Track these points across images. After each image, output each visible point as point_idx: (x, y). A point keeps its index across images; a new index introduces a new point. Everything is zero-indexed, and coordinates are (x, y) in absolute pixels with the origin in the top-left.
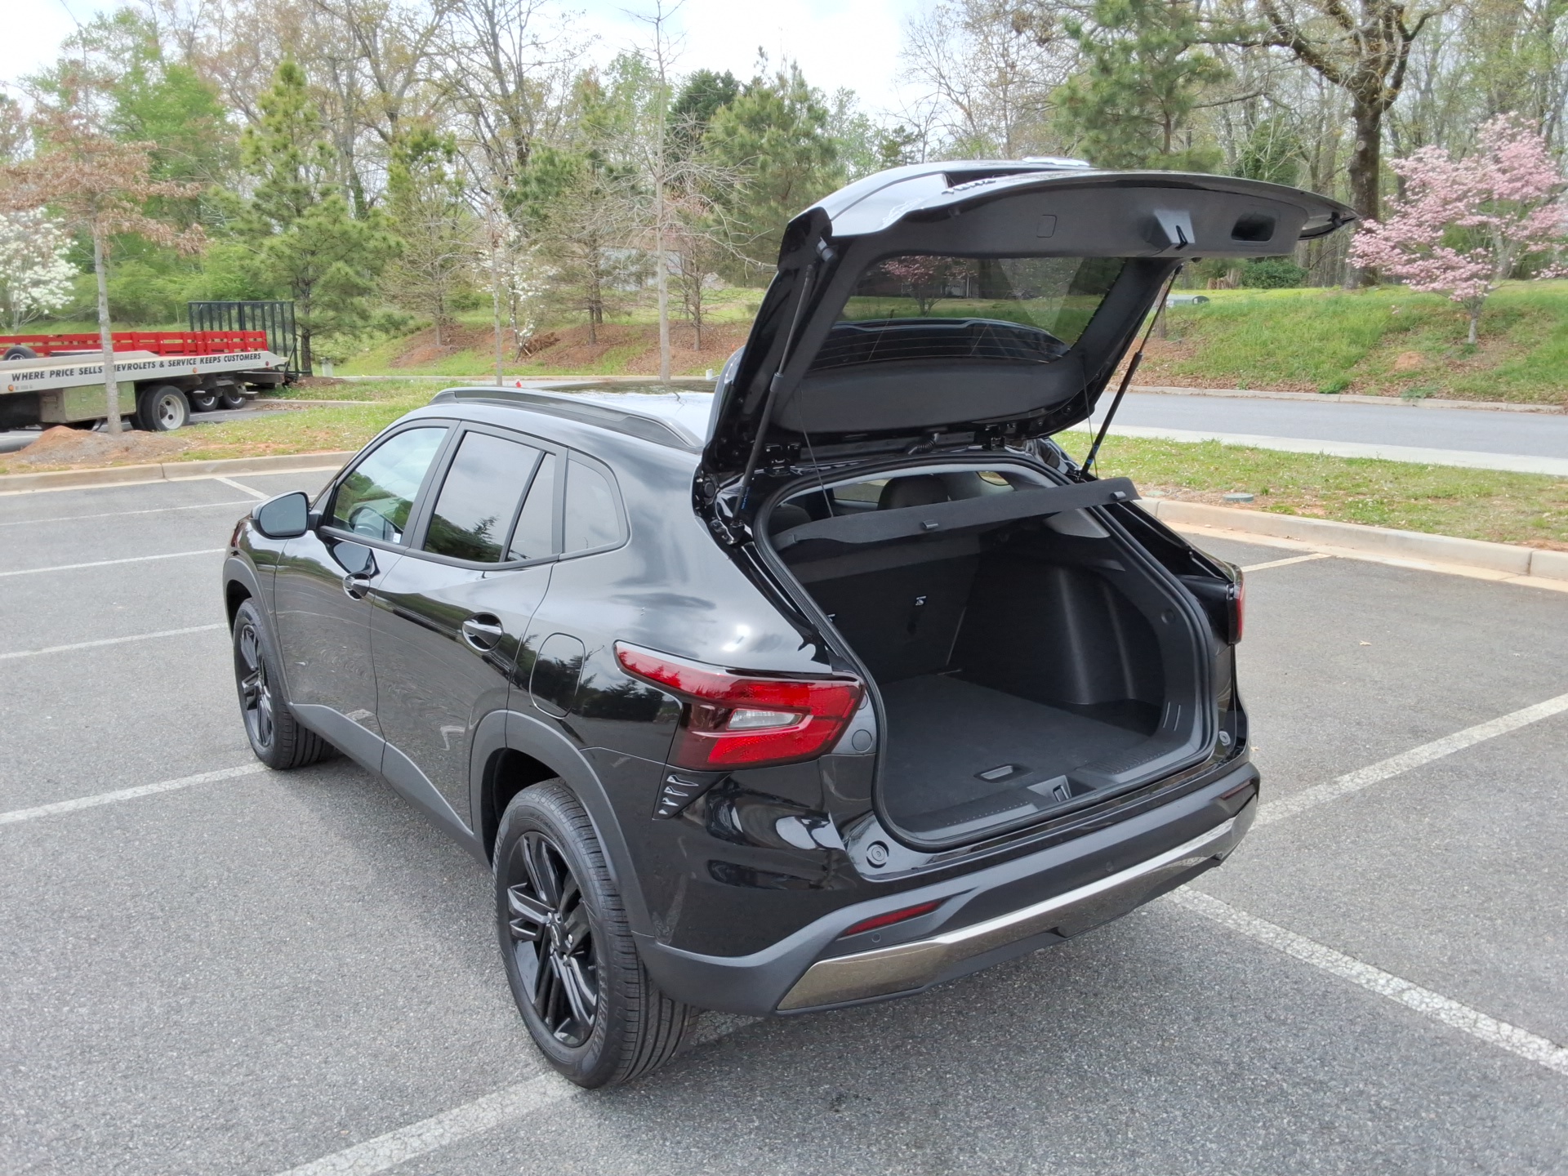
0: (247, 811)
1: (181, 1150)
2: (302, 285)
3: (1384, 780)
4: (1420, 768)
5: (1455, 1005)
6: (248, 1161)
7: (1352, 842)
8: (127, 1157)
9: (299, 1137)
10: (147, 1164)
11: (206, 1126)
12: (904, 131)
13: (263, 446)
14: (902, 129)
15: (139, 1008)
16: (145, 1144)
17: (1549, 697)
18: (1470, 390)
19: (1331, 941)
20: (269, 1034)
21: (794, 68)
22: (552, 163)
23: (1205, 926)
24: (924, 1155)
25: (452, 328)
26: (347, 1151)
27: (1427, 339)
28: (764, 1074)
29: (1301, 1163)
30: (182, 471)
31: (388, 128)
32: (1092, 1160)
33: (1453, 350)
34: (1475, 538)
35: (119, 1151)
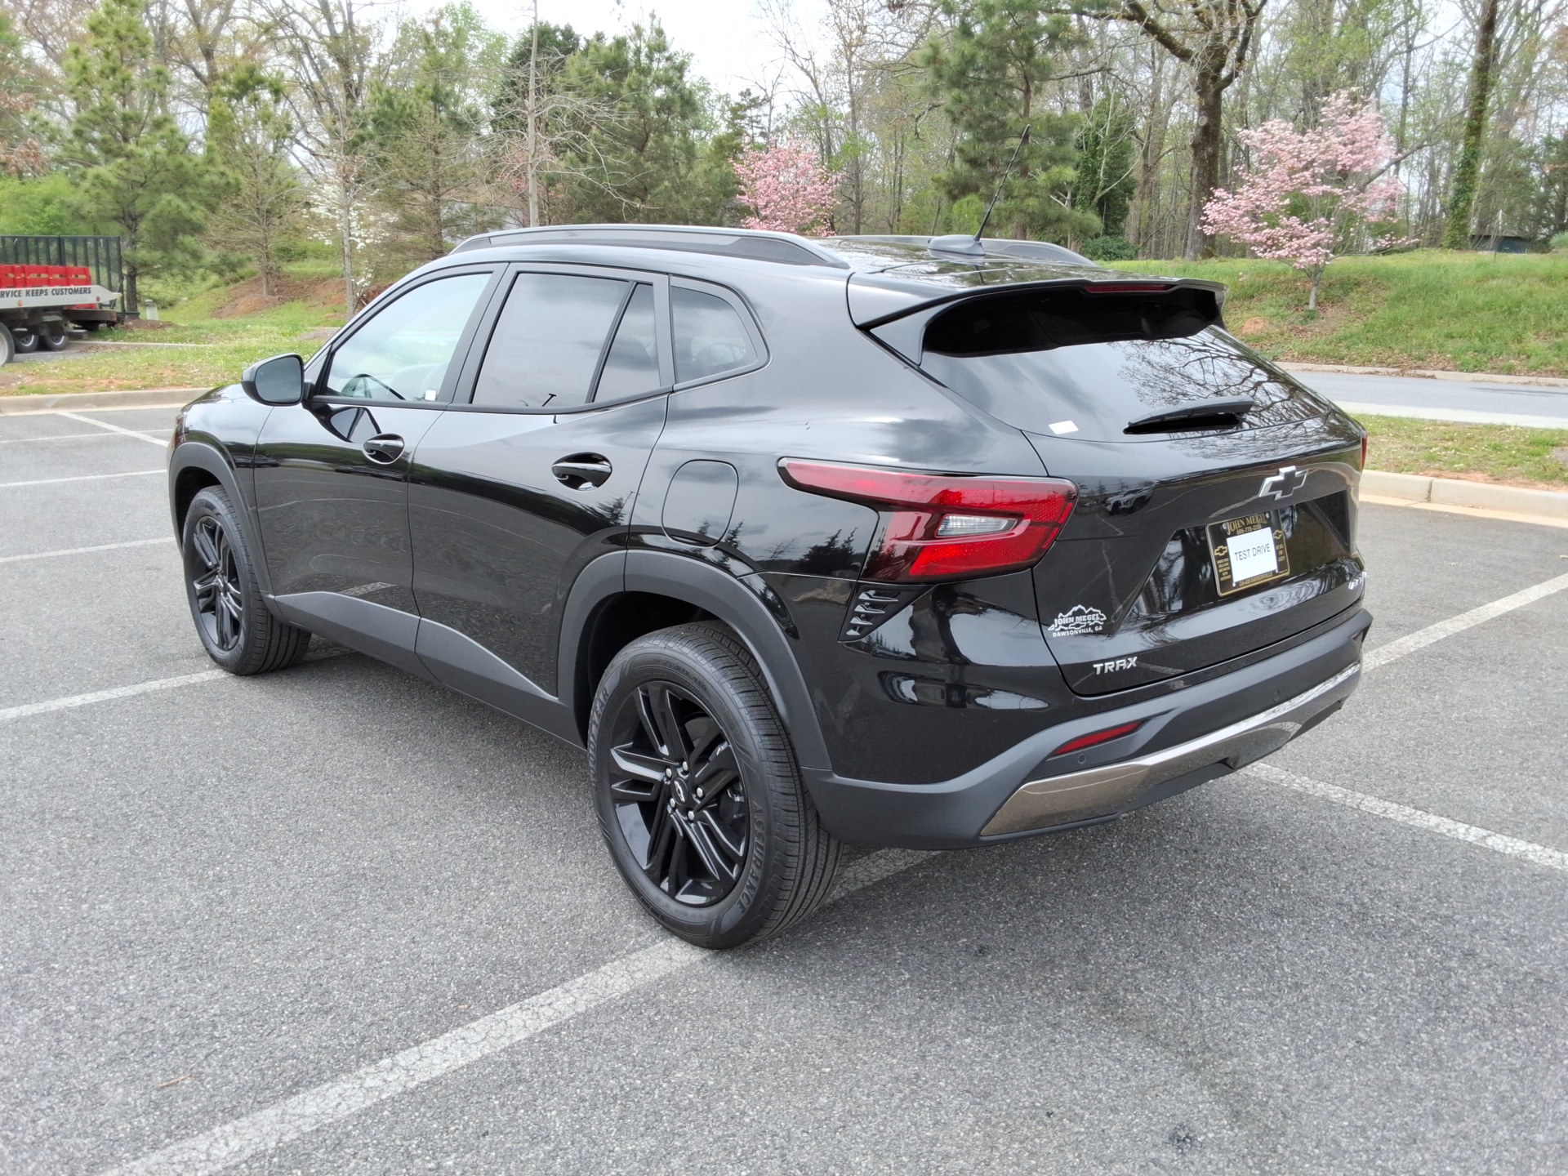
0: (221, 713)
1: (279, 1036)
2: (130, 219)
3: (1381, 667)
4: (1411, 655)
5: (1538, 847)
6: (363, 1041)
7: (1378, 716)
8: (217, 1046)
9: (413, 1014)
10: (243, 1052)
11: (299, 1011)
12: (750, 94)
13: (105, 382)
14: (748, 93)
15: (174, 902)
16: (234, 1033)
17: (1499, 597)
18: (1313, 353)
19: (1399, 797)
20: (337, 920)
21: (653, 16)
22: (390, 105)
23: (1274, 789)
24: (1091, 996)
25: (279, 278)
26: (474, 1024)
27: (1271, 305)
28: (895, 932)
29: (1460, 985)
30: (19, 406)
31: (203, 67)
32: (1259, 993)
33: (1295, 317)
34: (1374, 469)
35: (205, 1041)
